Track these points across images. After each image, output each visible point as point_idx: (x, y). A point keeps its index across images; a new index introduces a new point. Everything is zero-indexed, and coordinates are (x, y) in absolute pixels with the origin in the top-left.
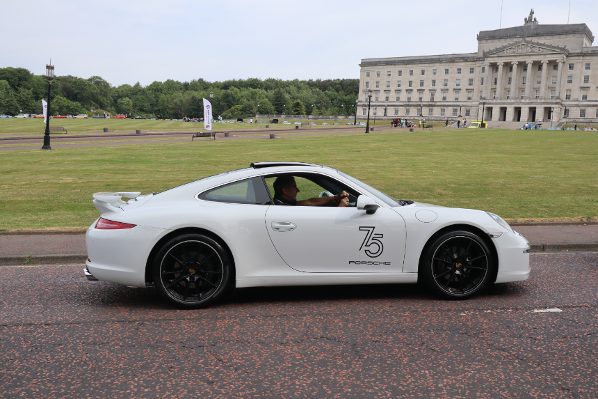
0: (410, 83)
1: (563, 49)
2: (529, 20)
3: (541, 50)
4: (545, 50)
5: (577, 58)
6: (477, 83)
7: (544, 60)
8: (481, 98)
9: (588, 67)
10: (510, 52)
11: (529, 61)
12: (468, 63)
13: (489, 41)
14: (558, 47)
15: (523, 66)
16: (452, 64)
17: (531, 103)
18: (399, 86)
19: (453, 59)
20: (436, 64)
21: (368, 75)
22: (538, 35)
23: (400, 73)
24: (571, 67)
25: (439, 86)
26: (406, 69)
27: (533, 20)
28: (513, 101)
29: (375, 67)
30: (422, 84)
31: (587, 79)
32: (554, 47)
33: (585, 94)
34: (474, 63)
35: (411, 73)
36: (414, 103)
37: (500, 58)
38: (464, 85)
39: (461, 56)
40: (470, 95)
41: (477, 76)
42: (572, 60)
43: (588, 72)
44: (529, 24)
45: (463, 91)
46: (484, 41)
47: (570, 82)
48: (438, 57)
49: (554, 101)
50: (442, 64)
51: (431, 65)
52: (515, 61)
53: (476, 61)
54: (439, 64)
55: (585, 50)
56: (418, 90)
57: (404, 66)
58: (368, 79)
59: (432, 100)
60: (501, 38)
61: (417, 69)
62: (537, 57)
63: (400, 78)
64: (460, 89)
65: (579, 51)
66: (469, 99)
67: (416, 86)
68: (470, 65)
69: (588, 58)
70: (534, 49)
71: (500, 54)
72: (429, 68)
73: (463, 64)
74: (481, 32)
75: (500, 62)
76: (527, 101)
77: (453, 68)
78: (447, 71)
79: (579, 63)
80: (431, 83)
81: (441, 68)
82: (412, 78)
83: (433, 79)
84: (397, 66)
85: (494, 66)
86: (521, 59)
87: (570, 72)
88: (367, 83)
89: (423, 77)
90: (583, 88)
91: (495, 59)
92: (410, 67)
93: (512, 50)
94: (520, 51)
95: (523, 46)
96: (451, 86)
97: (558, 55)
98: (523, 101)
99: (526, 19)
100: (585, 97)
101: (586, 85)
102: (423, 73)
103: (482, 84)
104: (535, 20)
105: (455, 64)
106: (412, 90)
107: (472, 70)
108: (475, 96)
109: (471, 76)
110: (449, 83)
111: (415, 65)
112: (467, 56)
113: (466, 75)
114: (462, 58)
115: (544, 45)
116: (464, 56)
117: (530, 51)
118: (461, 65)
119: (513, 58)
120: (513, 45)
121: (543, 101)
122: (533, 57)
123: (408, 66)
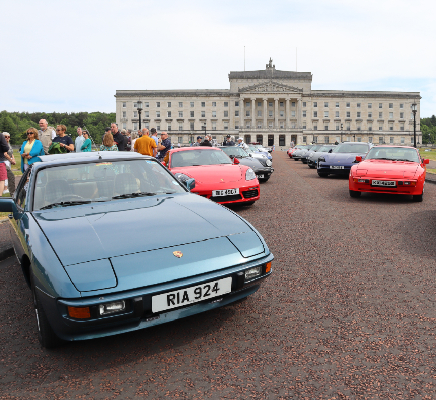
0: (169, 114)
1: (302, 90)
2: (269, 66)
3: (285, 90)
4: (288, 91)
5: (308, 98)
6: (231, 115)
7: (288, 98)
8: (237, 127)
9: (316, 105)
10: (260, 89)
11: (277, 98)
12: (222, 98)
13: (240, 81)
14: (297, 89)
15: (271, 102)
16: (207, 98)
17: (282, 132)
18: (158, 116)
19: (209, 94)
20: (193, 98)
21: (124, 106)
22: (278, 78)
23: (158, 105)
24: (304, 105)
25: (198, 117)
26: (164, 101)
27: (272, 66)
28: (267, 130)
29: (132, 98)
30: (180, 114)
31: (315, 114)
32: (295, 88)
33: (315, 125)
34: (227, 98)
35: (169, 105)
36: (175, 132)
37: (252, 95)
38: (220, 116)
39: (215, 91)
40: (226, 125)
41: (231, 108)
42: (306, 99)
43: (316, 109)
44: (269, 69)
45: (220, 121)
46: (235, 80)
47: (304, 116)
48: (194, 91)
49: (298, 130)
50: (199, 98)
51: (188, 98)
52: (265, 98)
53: (229, 96)
54: (195, 98)
55: (312, 93)
56: (178, 120)
57: (161, 98)
58: (125, 109)
59: (192, 129)
60: (249, 78)
61: (175, 101)
62: (282, 95)
63: (159, 109)
64: (217, 120)
65: (309, 93)
66: (226, 128)
67: (175, 116)
68: (225, 99)
69: (315, 98)
70: (279, 89)
71: (253, 91)
72: (186, 101)
73: (218, 98)
74: (231, 73)
75: (253, 97)
76: (278, 130)
77: (209, 101)
78: (203, 104)
79: (310, 102)
80: (189, 114)
81: (198, 101)
82: (170, 109)
83: (192, 110)
84: (154, 98)
85: (247, 101)
86: (271, 96)
87: (304, 109)
88: (124, 113)
89: (181, 109)
90: (313, 121)
91: (249, 95)
92: (168, 99)
93: (262, 88)
94: (269, 89)
95: (271, 86)
96: (209, 117)
97: (298, 95)
98: (275, 130)
99: (267, 65)
100: (315, 128)
101: (316, 118)
102: (181, 104)
103: (237, 115)
104: (274, 66)
105: (211, 98)
106: (171, 120)
107: (226, 105)
108: (231, 125)
109: (226, 109)
110: (206, 114)
111: (173, 98)
112: (221, 91)
113: (220, 108)
114: (217, 93)
115: (286, 86)
116: (218, 91)
117: (276, 90)
118: (216, 99)
119: (263, 95)
120: (262, 84)
121: (290, 130)
122: (279, 95)
123: (166, 98)
